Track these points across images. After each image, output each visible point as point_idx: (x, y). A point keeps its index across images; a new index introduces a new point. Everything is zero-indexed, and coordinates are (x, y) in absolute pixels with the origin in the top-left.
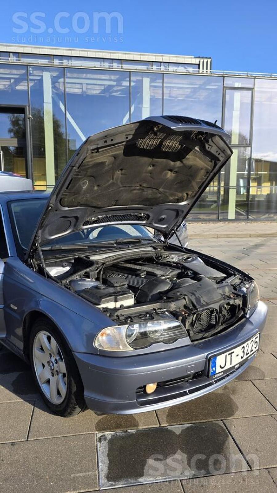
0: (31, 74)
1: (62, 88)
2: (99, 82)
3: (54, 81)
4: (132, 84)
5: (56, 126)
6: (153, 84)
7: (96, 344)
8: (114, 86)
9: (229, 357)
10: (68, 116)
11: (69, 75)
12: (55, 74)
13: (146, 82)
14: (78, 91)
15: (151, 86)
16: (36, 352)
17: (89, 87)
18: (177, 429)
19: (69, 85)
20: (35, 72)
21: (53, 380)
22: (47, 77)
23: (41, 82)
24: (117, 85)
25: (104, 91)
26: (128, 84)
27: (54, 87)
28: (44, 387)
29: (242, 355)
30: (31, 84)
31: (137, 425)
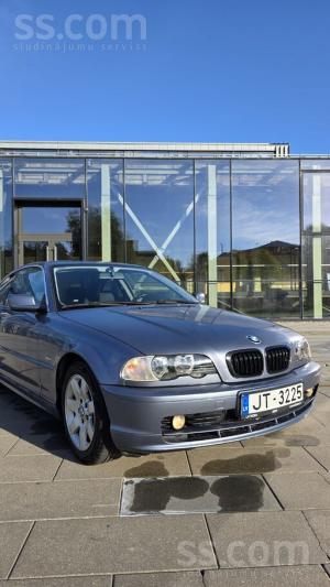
0: (89, 168)
1: (121, 180)
2: (160, 172)
3: (113, 173)
4: (196, 172)
5: (114, 223)
6: (220, 172)
7: (122, 375)
8: (175, 175)
9: (263, 398)
10: (127, 207)
11: (128, 166)
12: (114, 166)
13: (212, 169)
14: (138, 182)
15: (217, 174)
16: (68, 402)
17: (151, 177)
18: (211, 479)
19: (128, 177)
20: (94, 166)
21: (83, 427)
22: (105, 169)
23: (99, 174)
24: (180, 175)
25: (165, 181)
26: (191, 172)
27: (112, 180)
28: (73, 437)
29: (281, 400)
30: (89, 177)
31: (167, 474)
